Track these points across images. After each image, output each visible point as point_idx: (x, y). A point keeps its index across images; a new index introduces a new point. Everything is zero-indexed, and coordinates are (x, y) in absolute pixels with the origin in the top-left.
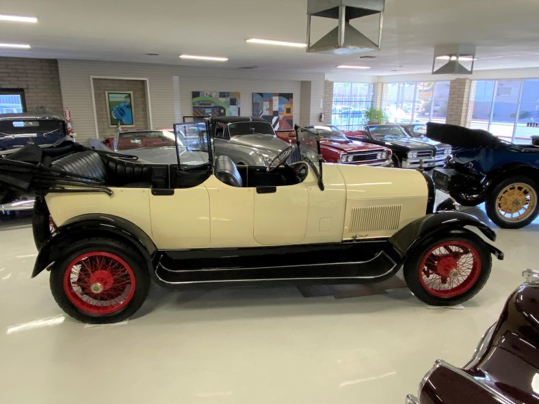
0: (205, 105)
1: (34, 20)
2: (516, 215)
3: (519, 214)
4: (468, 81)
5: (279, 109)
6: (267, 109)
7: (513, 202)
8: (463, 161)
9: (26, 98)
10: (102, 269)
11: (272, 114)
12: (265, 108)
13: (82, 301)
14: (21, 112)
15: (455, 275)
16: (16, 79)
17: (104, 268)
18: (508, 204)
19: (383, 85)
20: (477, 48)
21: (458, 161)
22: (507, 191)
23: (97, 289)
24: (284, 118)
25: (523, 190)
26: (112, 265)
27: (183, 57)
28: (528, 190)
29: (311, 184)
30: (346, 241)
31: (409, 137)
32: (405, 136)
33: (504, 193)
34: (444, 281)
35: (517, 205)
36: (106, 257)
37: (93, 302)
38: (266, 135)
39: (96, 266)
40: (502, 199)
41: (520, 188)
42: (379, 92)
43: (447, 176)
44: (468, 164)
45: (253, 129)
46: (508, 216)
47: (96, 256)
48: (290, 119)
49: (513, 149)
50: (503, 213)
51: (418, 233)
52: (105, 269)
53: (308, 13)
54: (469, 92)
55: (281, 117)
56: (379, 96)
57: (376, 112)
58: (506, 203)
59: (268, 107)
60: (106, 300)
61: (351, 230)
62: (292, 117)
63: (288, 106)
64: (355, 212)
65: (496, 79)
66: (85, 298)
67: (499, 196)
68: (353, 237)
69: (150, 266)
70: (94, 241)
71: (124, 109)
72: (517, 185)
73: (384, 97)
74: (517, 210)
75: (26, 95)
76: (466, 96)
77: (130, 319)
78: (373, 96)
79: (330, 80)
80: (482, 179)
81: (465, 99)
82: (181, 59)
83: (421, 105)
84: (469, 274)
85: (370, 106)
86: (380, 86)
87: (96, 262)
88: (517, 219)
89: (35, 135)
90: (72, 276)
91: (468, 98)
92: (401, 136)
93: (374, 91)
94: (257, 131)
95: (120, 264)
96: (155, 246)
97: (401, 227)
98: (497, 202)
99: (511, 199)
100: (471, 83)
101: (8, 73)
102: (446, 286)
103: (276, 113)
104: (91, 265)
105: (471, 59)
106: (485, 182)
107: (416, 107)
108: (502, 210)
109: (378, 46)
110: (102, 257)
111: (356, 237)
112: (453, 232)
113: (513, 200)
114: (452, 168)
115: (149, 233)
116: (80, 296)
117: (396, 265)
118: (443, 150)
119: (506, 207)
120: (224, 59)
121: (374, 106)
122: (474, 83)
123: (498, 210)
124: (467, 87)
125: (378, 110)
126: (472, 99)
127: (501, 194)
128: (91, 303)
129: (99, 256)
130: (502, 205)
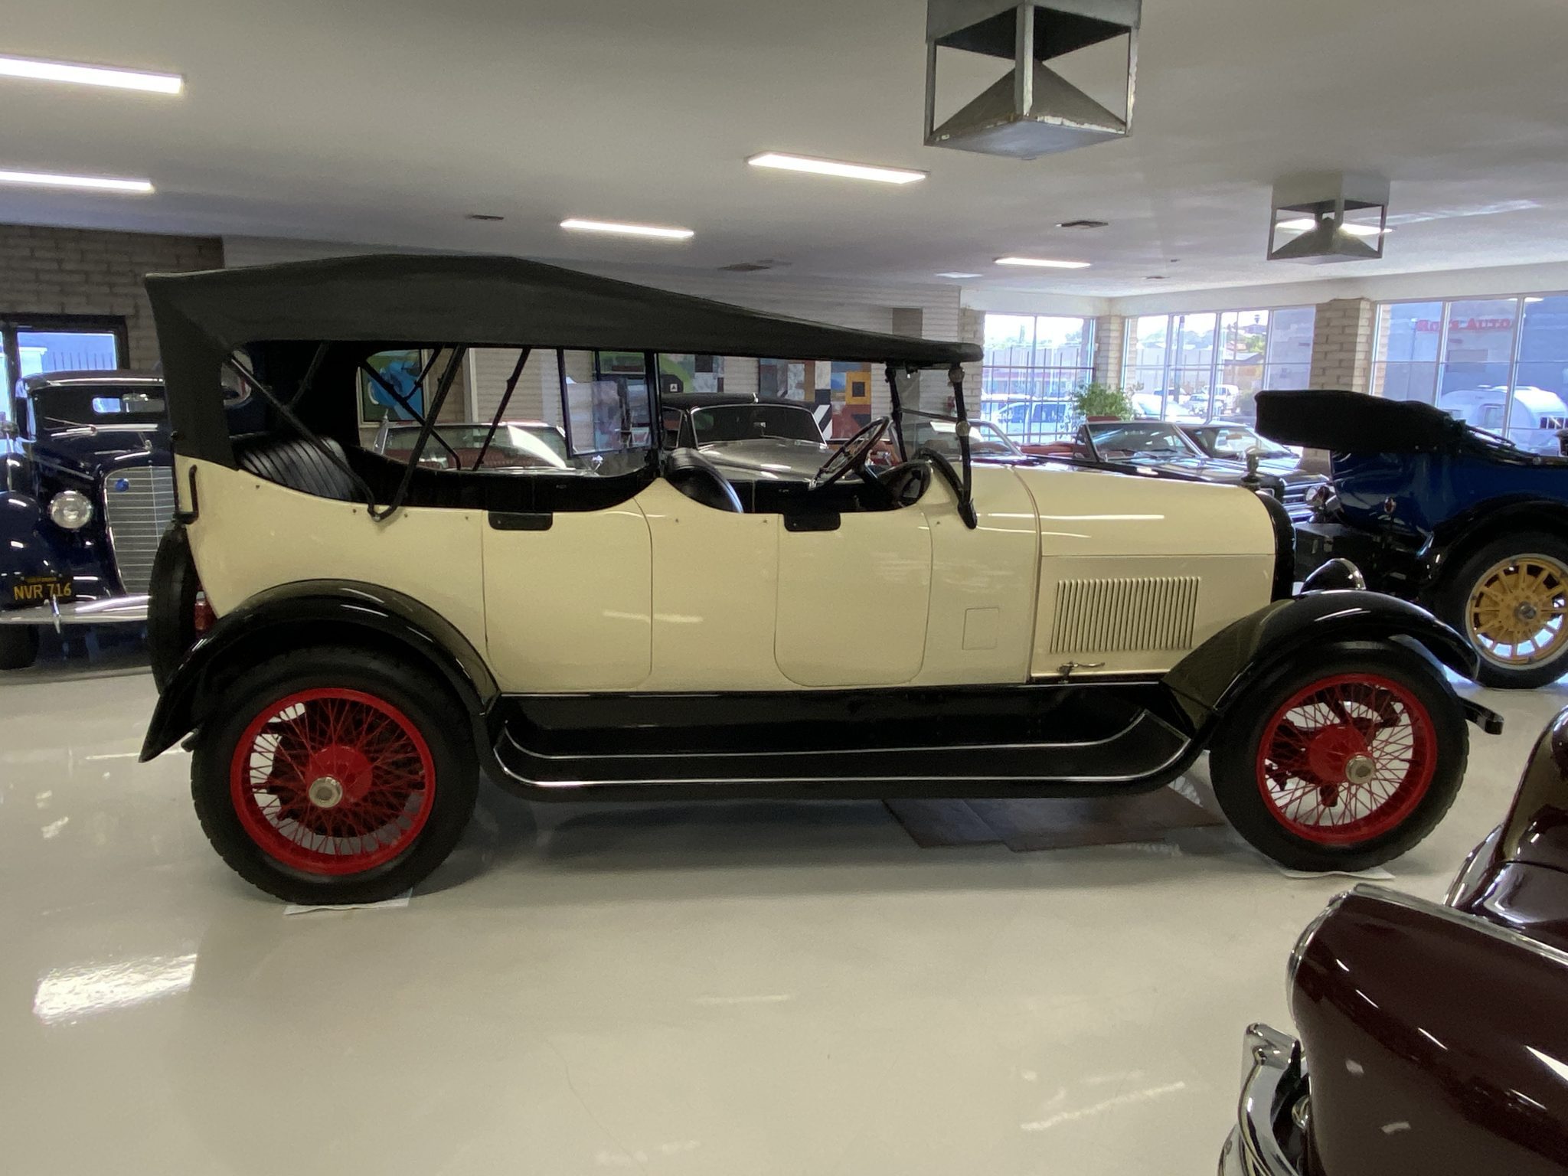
0: (626, 369)
1: (170, 86)
2: (1525, 648)
3: (1535, 644)
4: (1364, 305)
5: (833, 383)
6: (799, 385)
7: (1516, 611)
8: (1364, 502)
9: (132, 344)
10: (341, 740)
11: (812, 399)
12: (792, 381)
13: (280, 835)
14: (115, 368)
15: (1364, 772)
16: (106, 289)
17: (346, 739)
18: (1501, 615)
19: (1123, 324)
20: (1394, 185)
21: (1350, 501)
22: (1495, 578)
23: (325, 795)
24: (845, 410)
25: (1544, 575)
26: (371, 729)
27: (571, 224)
28: (1557, 574)
29: (940, 509)
30: (1040, 680)
31: (1204, 456)
32: (1193, 455)
33: (1488, 584)
34: (1329, 797)
35: (1526, 621)
36: (354, 704)
37: (310, 841)
38: (798, 442)
39: (323, 733)
40: (1484, 600)
41: (1534, 571)
42: (1114, 342)
43: (1321, 539)
44: (1379, 508)
45: (763, 424)
46: (1502, 650)
47: (325, 701)
48: (864, 412)
49: (1508, 456)
50: (1488, 643)
51: (1252, 651)
52: (351, 742)
53: (928, 39)
54: (1370, 338)
55: (838, 406)
56: (1113, 354)
57: (1107, 397)
58: (1495, 614)
59: (802, 378)
60: (352, 833)
61: (1054, 649)
62: (869, 407)
63: (858, 377)
64: (1064, 592)
65: (1446, 300)
66: (289, 828)
67: (1475, 591)
68: (1062, 669)
69: (481, 734)
70: (321, 656)
71: (400, 378)
72: (1525, 560)
73: (1127, 358)
74: (1528, 635)
75: (132, 334)
76: (1360, 347)
77: (414, 895)
78: (1097, 354)
79: (975, 306)
80: (1419, 547)
81: (1360, 356)
82: (564, 231)
83: (1230, 401)
84: (1402, 775)
85: (1088, 382)
86: (1115, 326)
87: (326, 721)
88: (1530, 659)
89: (152, 427)
90: (255, 760)
91: (1369, 353)
92: (1180, 453)
93: (1098, 339)
94: (770, 432)
95: (394, 727)
96: (494, 681)
97: (1197, 644)
98: (1470, 609)
99: (1510, 601)
100: (1373, 310)
101: (86, 273)
102: (1336, 814)
103: (823, 397)
104: (312, 729)
105: (1377, 231)
106: (1431, 554)
107: (1218, 405)
108: (1485, 635)
109: (1125, 124)
110: (343, 702)
111: (1070, 669)
112: (1352, 645)
113: (1515, 604)
114: (1334, 521)
115: (477, 643)
116: (274, 822)
117: (1188, 742)
118: (1304, 491)
119: (1495, 623)
120: (681, 235)
121: (1100, 381)
122: (1382, 311)
123: (1475, 634)
124: (1363, 322)
125: (1113, 389)
126: (1380, 354)
127: (1479, 587)
128: (306, 844)
129: (333, 701)
130: (1482, 619)
